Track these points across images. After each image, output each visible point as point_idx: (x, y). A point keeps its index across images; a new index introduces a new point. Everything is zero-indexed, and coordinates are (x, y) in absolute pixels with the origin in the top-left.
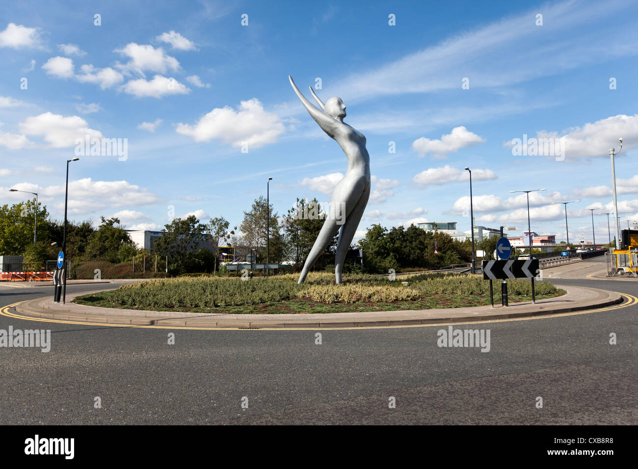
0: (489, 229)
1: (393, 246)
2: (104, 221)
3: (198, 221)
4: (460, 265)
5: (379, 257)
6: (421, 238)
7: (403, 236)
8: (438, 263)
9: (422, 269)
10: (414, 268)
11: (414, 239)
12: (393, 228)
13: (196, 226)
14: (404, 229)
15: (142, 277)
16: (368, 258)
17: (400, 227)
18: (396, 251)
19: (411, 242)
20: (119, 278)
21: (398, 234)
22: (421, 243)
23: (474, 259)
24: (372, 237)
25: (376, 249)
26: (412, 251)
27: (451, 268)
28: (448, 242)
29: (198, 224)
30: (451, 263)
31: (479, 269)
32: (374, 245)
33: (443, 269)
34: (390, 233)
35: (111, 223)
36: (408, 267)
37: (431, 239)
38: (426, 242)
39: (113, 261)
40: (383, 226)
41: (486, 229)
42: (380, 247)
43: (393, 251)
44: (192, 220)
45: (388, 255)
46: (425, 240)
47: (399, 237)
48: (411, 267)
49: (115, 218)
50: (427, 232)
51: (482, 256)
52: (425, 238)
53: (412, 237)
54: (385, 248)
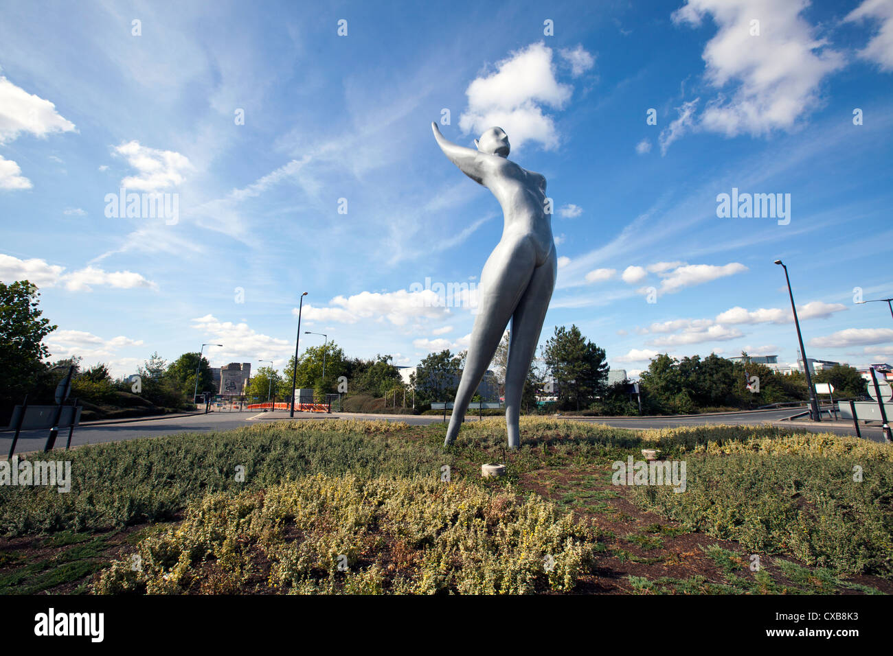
0: (821, 362)
1: (685, 381)
2: (379, 358)
3: (453, 356)
4: (787, 403)
5: (667, 394)
6: (727, 370)
7: (700, 368)
8: (753, 401)
9: (730, 408)
10: (718, 406)
11: (714, 372)
12: (686, 357)
13: (450, 360)
14: (700, 359)
15: (391, 412)
16: (649, 394)
17: (695, 357)
18: (691, 386)
19: (711, 375)
20: (373, 413)
21: (691, 365)
22: (726, 375)
23: (814, 397)
24: (657, 368)
25: (663, 384)
26: (714, 385)
27: (774, 407)
28: (767, 375)
29: (452, 358)
30: (774, 401)
31: (823, 412)
32: (660, 378)
33: (762, 409)
34: (682, 364)
35: (385, 361)
36: (710, 406)
37: (741, 371)
38: (734, 374)
39: (376, 396)
40: (672, 357)
41: (817, 362)
42: (668, 381)
43: (687, 386)
44: (446, 354)
45: (680, 390)
46: (732, 373)
47: (695, 368)
48: (714, 406)
49: (388, 355)
50: (734, 363)
51: (828, 392)
52: (732, 370)
53: (712, 369)
54: (675, 383)
